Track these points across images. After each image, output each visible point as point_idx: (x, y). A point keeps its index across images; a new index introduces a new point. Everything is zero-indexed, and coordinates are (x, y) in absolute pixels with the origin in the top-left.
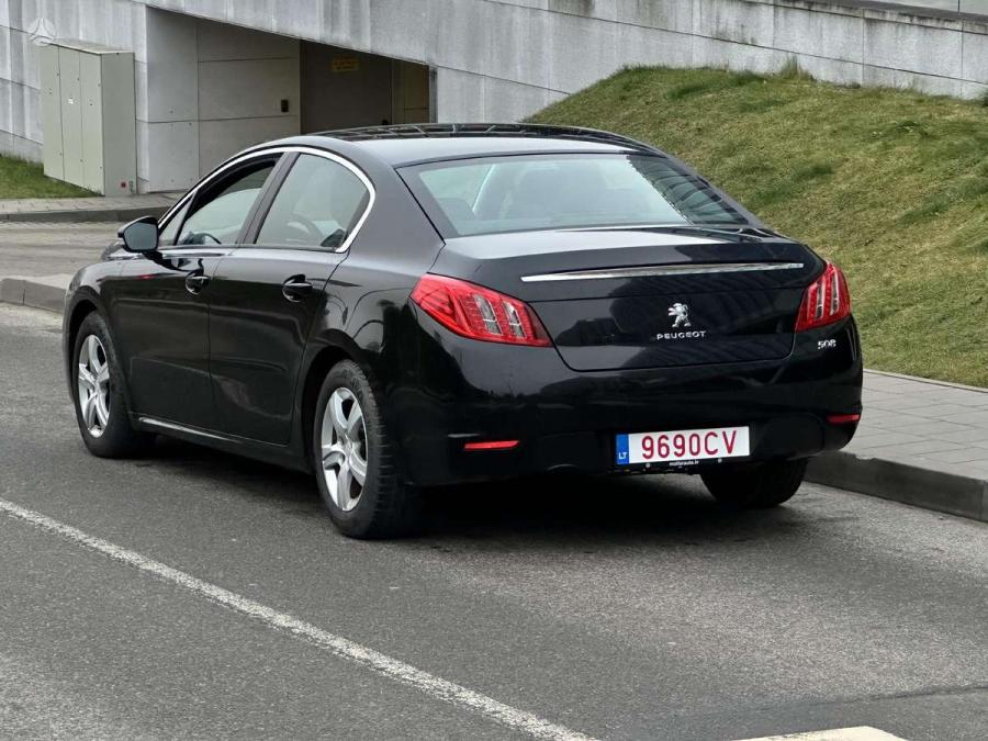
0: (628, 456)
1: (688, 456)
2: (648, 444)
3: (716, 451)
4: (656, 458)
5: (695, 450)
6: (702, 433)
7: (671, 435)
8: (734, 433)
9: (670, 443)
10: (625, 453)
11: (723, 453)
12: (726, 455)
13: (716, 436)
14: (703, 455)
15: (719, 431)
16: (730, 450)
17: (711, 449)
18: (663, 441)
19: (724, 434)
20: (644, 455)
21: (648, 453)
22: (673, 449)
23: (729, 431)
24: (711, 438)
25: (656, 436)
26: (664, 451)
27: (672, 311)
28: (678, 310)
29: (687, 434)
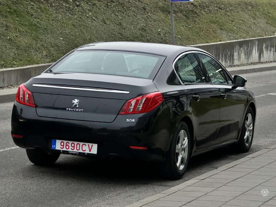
0: (55, 146)
1: (75, 150)
2: (62, 144)
3: (85, 150)
4: (65, 149)
5: (78, 149)
6: (81, 144)
7: (70, 142)
8: (92, 145)
9: (70, 145)
10: (54, 146)
11: (87, 152)
12: (89, 152)
13: (86, 145)
14: (81, 151)
15: (87, 144)
16: (90, 151)
17: (83, 150)
18: (67, 144)
19: (89, 145)
20: (61, 148)
21: (62, 147)
22: (70, 147)
23: (90, 145)
24: (84, 146)
25: (65, 142)
26: (67, 147)
27: (74, 101)
28: (76, 101)
29: (76, 143)
